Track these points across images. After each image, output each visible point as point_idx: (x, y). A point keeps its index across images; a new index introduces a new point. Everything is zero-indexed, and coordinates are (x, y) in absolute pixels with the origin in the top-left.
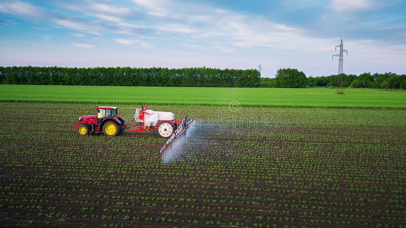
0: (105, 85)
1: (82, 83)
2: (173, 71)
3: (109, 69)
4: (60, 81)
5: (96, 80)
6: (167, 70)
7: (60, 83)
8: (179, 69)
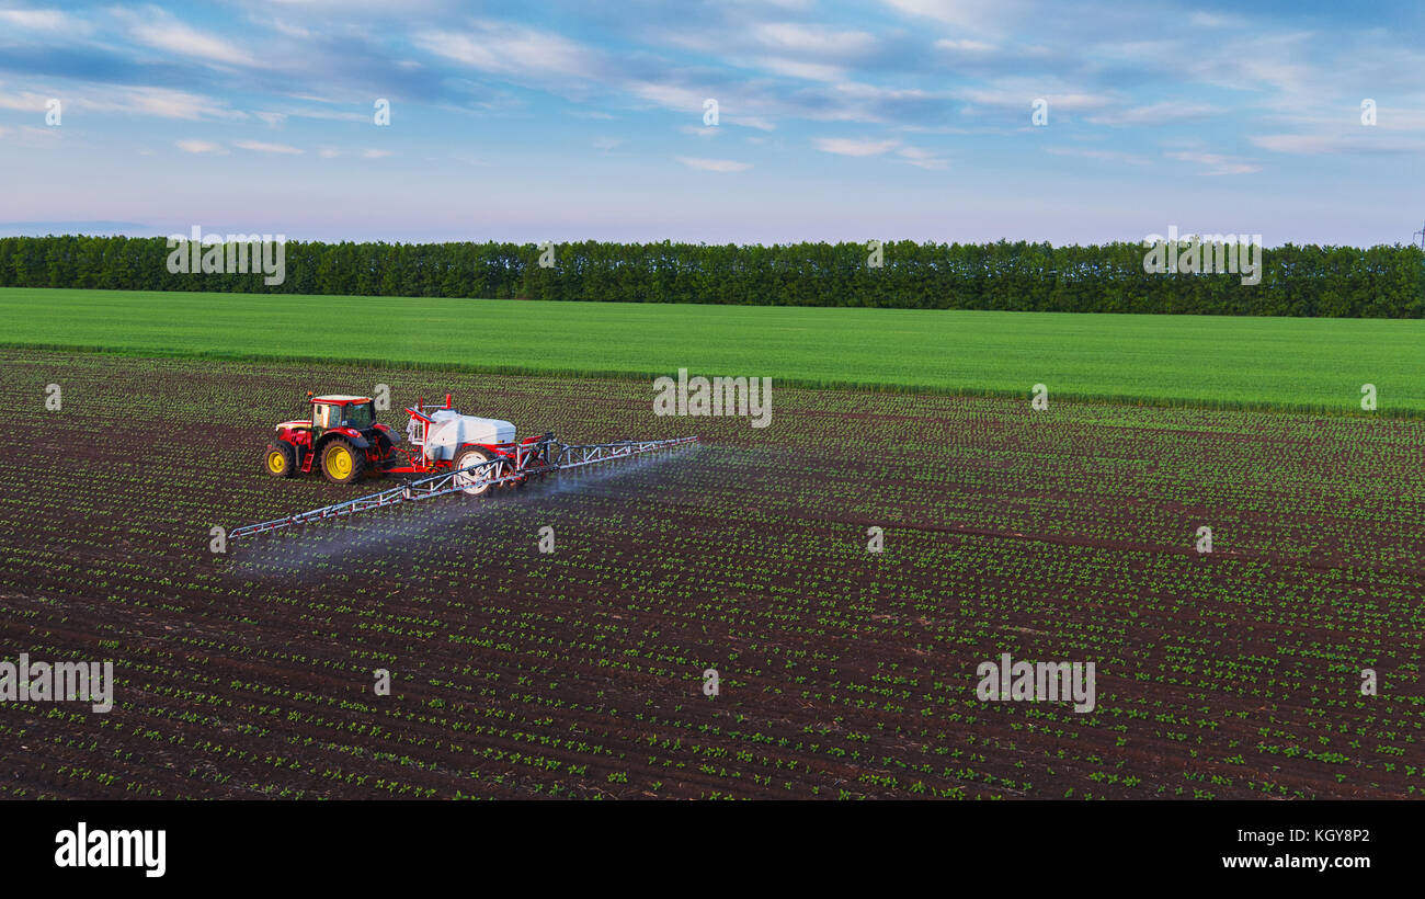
0: (826, 304)
1: (752, 294)
2: (1074, 254)
3: (842, 248)
4: (684, 290)
5: (800, 286)
6: (1047, 249)
7: (684, 296)
8: (1094, 248)
